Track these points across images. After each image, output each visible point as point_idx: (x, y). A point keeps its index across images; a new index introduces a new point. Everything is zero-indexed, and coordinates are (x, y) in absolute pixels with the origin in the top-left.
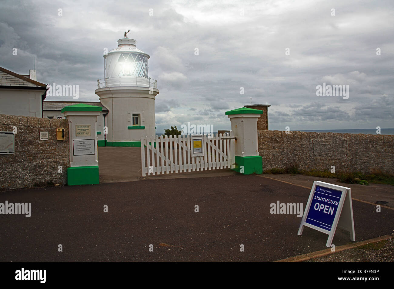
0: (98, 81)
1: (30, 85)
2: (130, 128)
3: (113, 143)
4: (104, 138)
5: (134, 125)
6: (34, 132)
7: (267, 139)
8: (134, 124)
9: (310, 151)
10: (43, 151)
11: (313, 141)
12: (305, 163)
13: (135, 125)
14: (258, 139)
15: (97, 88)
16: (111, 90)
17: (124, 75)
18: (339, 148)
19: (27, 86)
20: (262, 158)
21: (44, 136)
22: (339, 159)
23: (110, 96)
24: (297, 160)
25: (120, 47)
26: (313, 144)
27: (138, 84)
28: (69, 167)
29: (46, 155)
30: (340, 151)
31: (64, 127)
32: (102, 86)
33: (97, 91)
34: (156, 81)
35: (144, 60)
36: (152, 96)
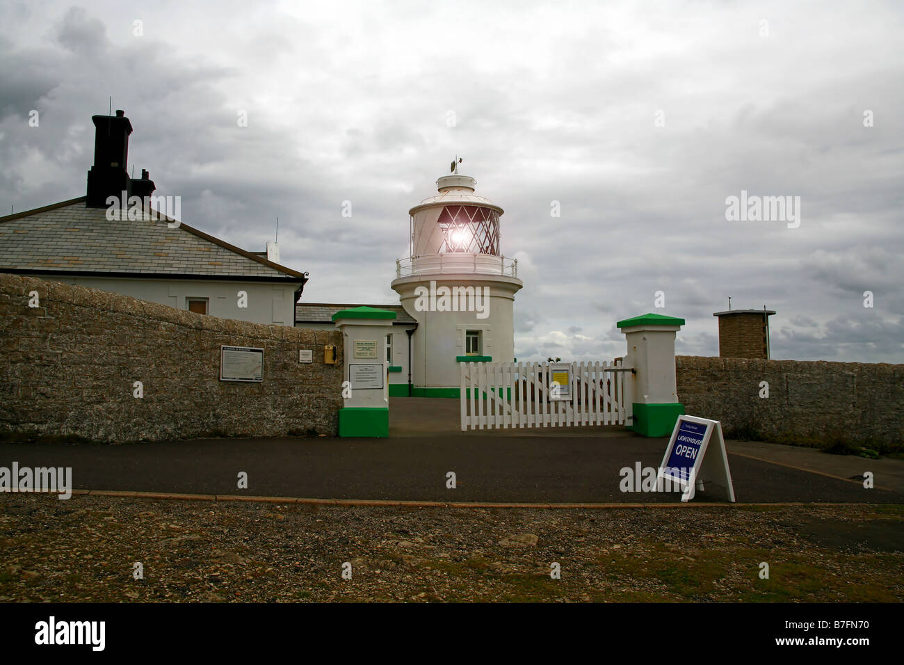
0: (398, 262)
1: (275, 274)
2: (459, 359)
3: (425, 390)
4: (408, 380)
5: (469, 354)
6: (290, 350)
7: (694, 372)
9: (782, 396)
10: (304, 380)
11: (787, 377)
12: (772, 420)
13: (472, 354)
14: (677, 372)
15: (396, 278)
17: (450, 251)
18: (838, 391)
19: (270, 276)
20: (686, 409)
21: (306, 356)
22: (839, 413)
24: (757, 415)
25: (442, 194)
26: (787, 382)
27: (477, 268)
28: (342, 407)
29: (308, 387)
30: (840, 396)
31: (336, 343)
32: (406, 272)
33: (396, 283)
34: (516, 262)
35: (491, 219)
36: (508, 295)
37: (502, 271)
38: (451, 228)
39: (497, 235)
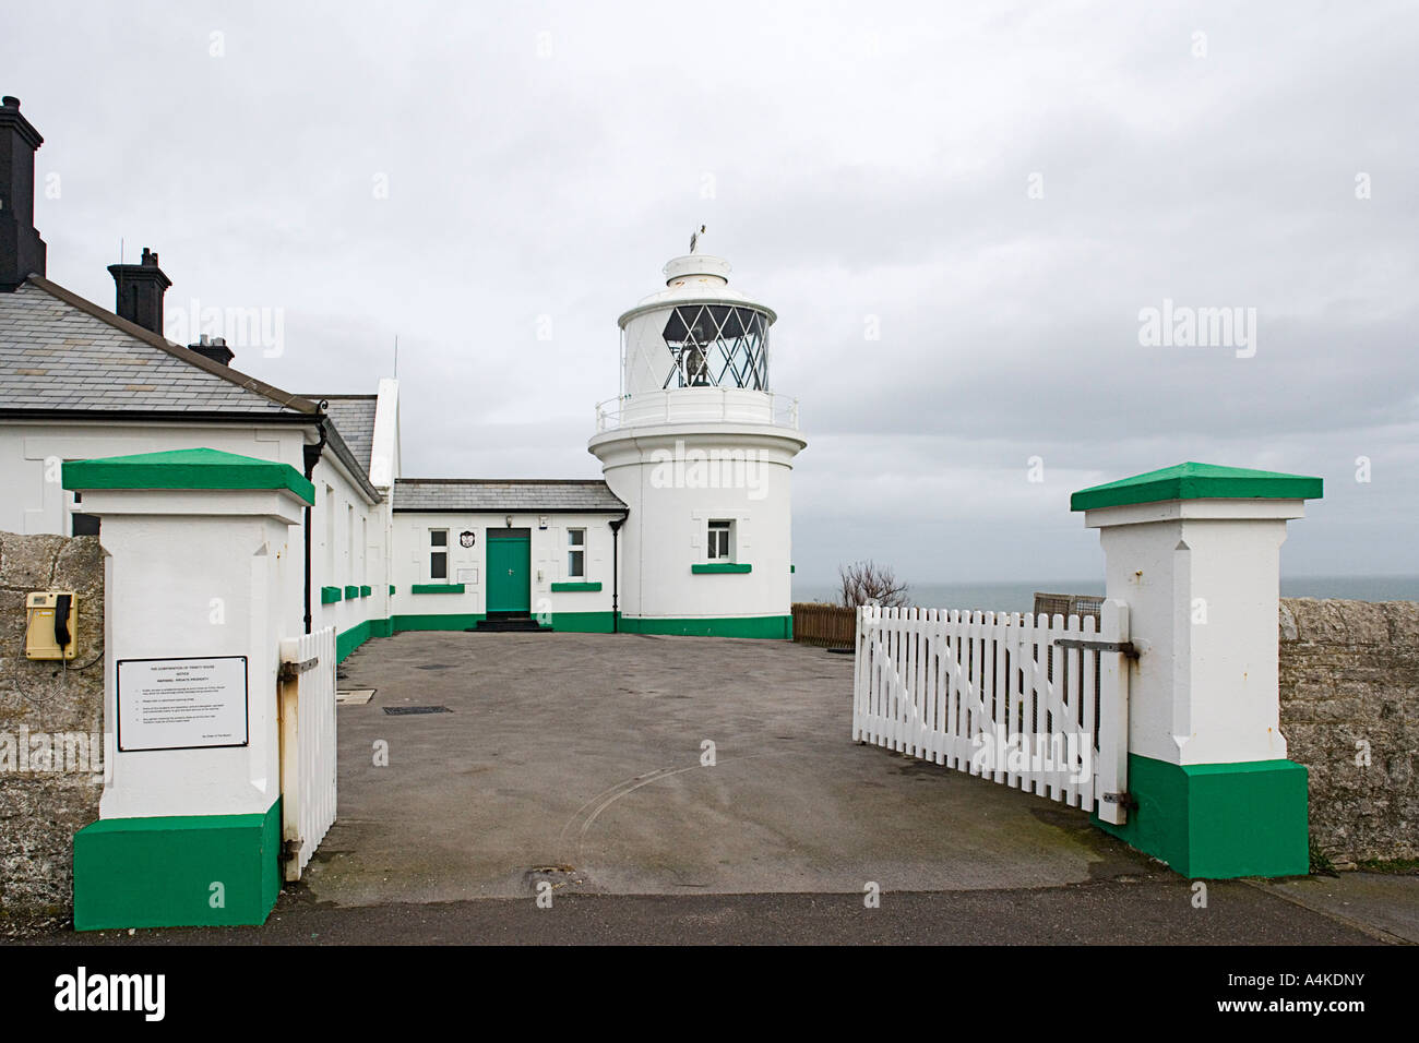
1: (260, 406)
2: (698, 570)
3: (639, 621)
4: (612, 604)
5: (712, 561)
7: (1337, 655)
8: (711, 555)
13: (718, 560)
15: (595, 434)
16: (635, 439)
20: (1306, 774)
23: (635, 458)
25: (672, 287)
27: (728, 413)
32: (611, 423)
33: (593, 443)
35: (754, 330)
36: (782, 457)
39: (764, 359)
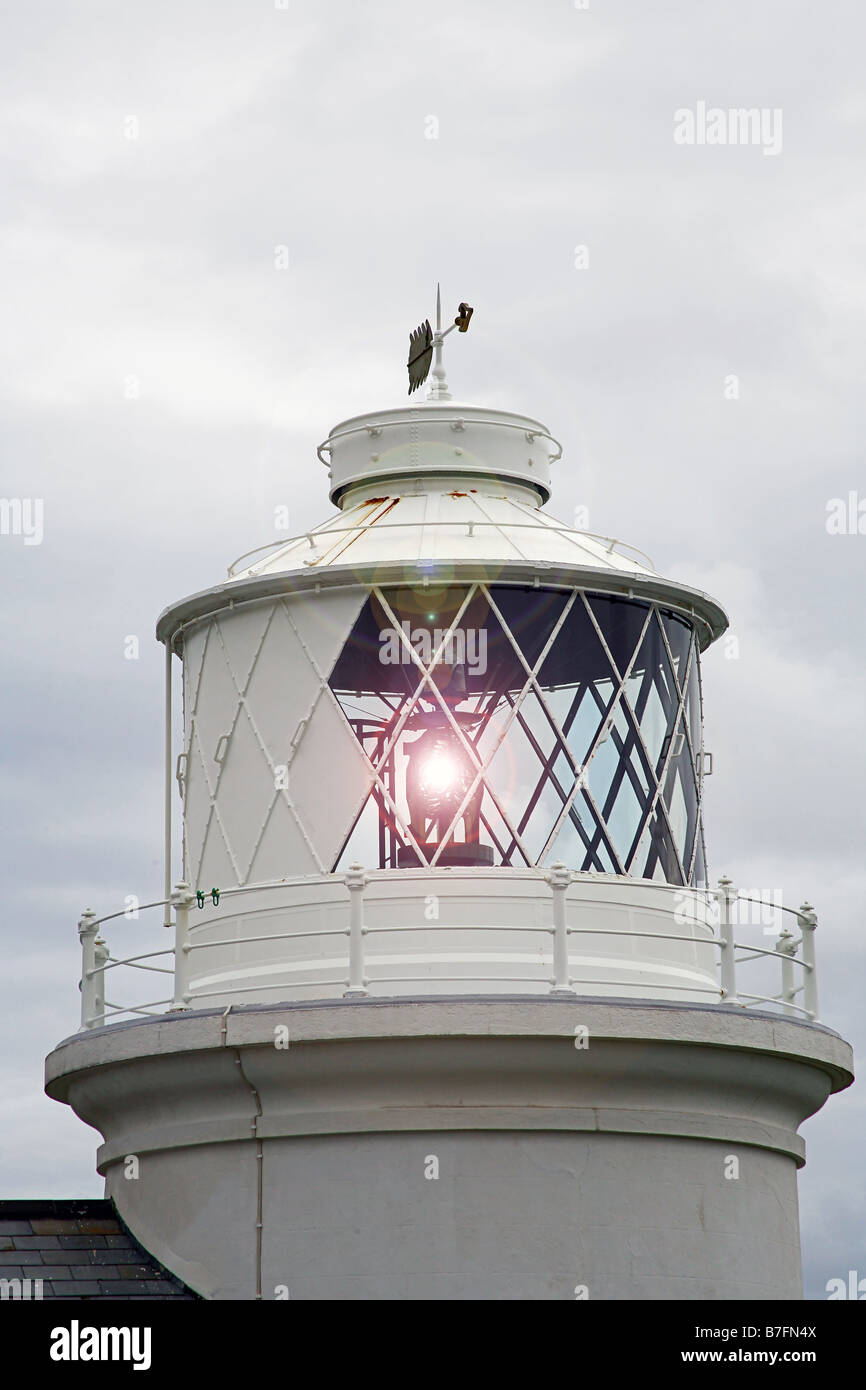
0: (87, 932)
16: (236, 1051)
23: (231, 1119)
25: (356, 514)
27: (572, 960)
34: (808, 925)
35: (652, 665)
36: (765, 1127)
37: (728, 976)
38: (413, 723)
39: (687, 763)
